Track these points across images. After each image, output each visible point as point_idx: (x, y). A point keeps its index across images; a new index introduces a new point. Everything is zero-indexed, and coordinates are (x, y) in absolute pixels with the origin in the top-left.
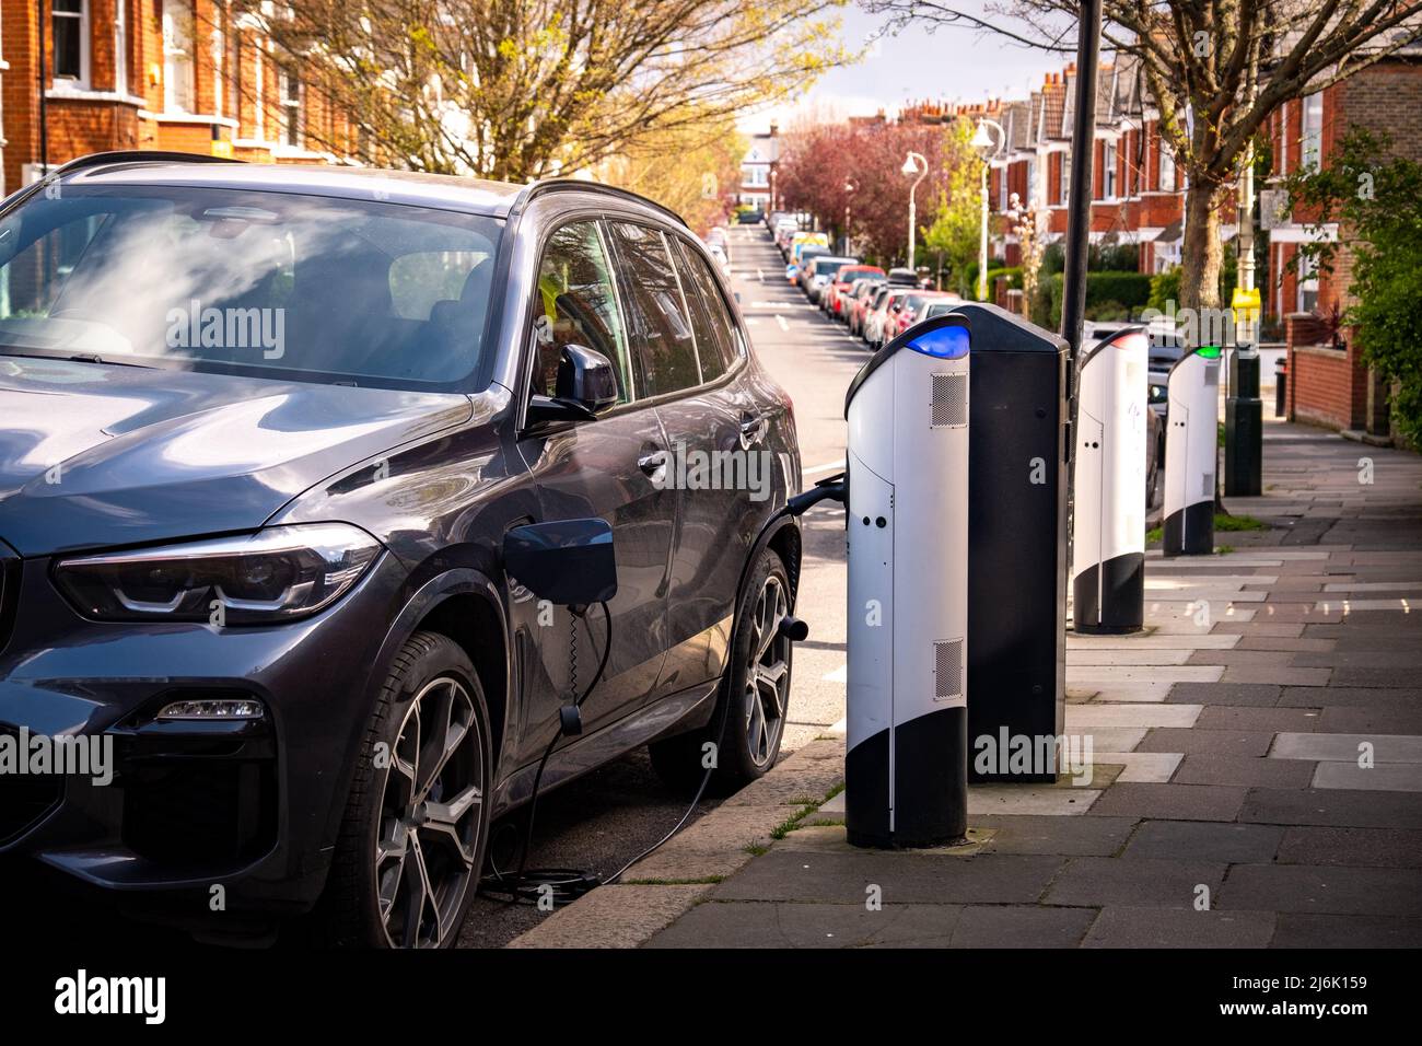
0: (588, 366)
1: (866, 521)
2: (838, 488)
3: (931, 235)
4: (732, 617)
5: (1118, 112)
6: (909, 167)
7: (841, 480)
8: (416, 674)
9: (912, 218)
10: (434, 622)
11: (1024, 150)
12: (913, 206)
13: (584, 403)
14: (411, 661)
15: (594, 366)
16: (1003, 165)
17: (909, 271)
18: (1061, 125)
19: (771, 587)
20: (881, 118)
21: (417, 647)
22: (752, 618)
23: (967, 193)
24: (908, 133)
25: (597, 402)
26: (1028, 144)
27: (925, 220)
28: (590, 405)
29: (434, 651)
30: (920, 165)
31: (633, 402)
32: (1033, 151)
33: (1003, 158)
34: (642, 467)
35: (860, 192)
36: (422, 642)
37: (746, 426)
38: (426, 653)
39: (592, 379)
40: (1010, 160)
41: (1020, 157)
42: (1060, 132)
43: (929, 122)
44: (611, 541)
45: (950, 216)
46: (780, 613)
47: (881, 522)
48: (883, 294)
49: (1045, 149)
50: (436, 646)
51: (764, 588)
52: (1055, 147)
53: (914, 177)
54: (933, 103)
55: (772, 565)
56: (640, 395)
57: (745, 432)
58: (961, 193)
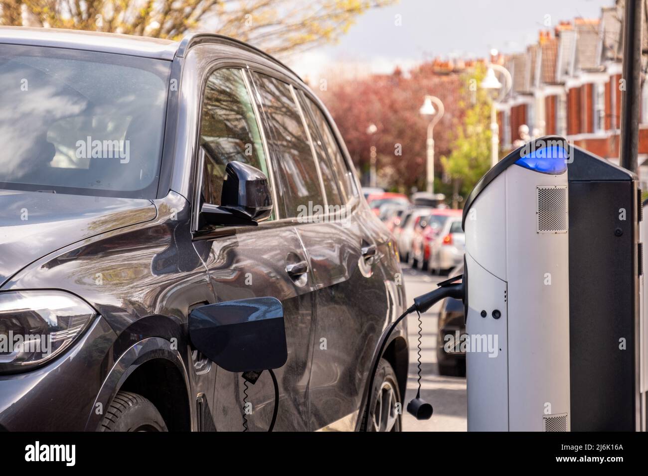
0: (249, 179)
1: (484, 314)
2: (458, 288)
3: (448, 164)
4: (358, 412)
5: (604, 57)
6: (427, 109)
7: (460, 281)
8: (123, 424)
9: (431, 153)
10: (132, 385)
11: (524, 94)
12: (430, 142)
13: (247, 209)
14: (118, 413)
15: (254, 179)
16: (506, 108)
17: (429, 195)
18: (555, 72)
19: (385, 391)
20: (398, 73)
21: (123, 402)
22: (372, 416)
23: (480, 128)
24: (425, 82)
25: (258, 209)
26: (528, 89)
27: (443, 152)
28: (252, 211)
29: (136, 407)
30: (436, 107)
31: (278, 219)
32: (531, 94)
33: (505, 101)
34: (289, 273)
35: (385, 131)
36: (126, 399)
37: (365, 250)
38: (130, 408)
39: (253, 189)
40: (512, 103)
41: (521, 100)
42: (554, 77)
43: (440, 74)
44: (282, 316)
45: (466, 147)
46: (392, 415)
47: (496, 314)
48: (409, 216)
49: (543, 92)
50: (137, 403)
51: (380, 392)
52: (551, 90)
53: (431, 118)
54: (442, 59)
55: (387, 373)
56: (282, 216)
57: (365, 255)
58: (475, 129)
